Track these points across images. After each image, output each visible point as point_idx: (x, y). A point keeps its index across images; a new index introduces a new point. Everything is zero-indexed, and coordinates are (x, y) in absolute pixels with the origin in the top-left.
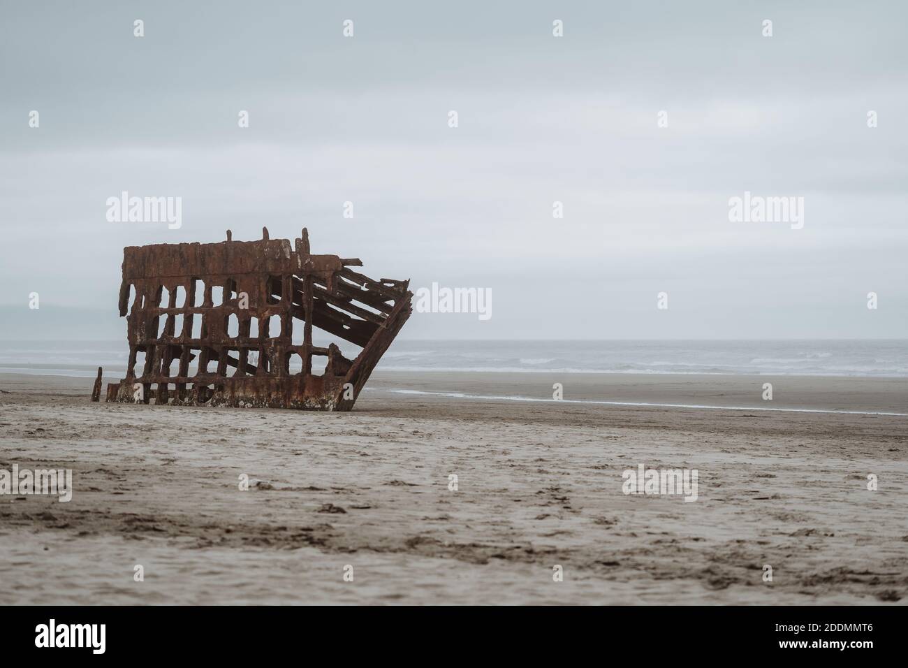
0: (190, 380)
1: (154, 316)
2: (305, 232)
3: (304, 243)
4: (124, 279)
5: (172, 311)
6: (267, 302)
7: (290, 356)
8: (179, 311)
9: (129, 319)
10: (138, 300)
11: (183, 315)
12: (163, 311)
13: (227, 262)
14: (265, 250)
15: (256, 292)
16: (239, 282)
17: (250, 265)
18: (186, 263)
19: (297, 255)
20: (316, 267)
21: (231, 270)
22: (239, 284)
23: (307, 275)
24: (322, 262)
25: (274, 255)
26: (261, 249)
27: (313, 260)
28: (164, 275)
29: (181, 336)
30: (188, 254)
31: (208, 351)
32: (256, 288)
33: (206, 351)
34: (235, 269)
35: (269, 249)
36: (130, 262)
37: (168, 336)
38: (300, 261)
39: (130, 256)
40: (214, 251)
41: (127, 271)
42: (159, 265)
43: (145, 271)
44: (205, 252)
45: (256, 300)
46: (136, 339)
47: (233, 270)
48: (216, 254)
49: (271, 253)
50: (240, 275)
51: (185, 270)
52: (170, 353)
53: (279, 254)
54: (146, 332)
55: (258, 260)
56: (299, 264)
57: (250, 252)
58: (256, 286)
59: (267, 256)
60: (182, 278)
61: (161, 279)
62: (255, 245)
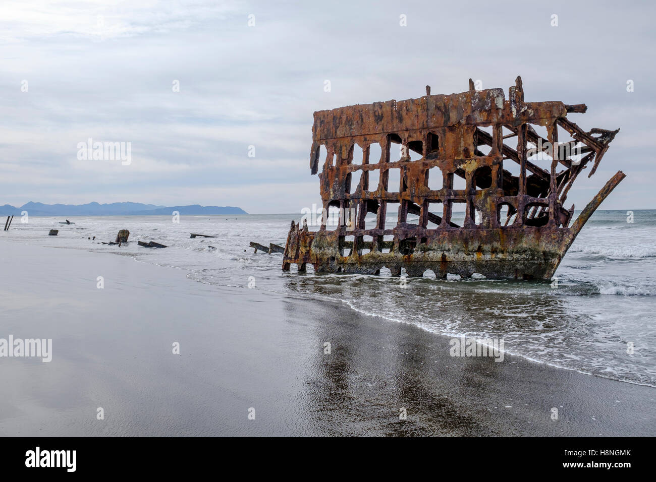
0: (388, 232)
1: (347, 173)
2: (519, 80)
3: (518, 90)
4: (315, 141)
5: (366, 168)
6: (475, 153)
7: (502, 207)
8: (374, 167)
9: (321, 176)
10: (329, 160)
11: (379, 170)
12: (357, 168)
13: (427, 116)
14: (473, 101)
15: (462, 144)
16: (442, 135)
17: (455, 117)
18: (381, 120)
19: (511, 104)
20: (534, 115)
21: (432, 124)
22: (441, 137)
23: (522, 124)
24: (542, 110)
25: (483, 106)
26: (468, 100)
27: (531, 108)
28: (357, 134)
29: (378, 190)
30: (383, 112)
31: (407, 204)
32: (462, 141)
33: (405, 203)
34: (437, 123)
35: (477, 100)
36: (321, 125)
37: (363, 191)
38: (514, 110)
39: (320, 119)
40: (412, 107)
41: (317, 133)
42: (351, 125)
43: (336, 132)
44: (402, 109)
45: (462, 152)
46: (329, 194)
47: (434, 123)
48: (415, 109)
49: (481, 104)
50: (443, 128)
51: (380, 128)
52: (365, 206)
53: (490, 104)
54: (339, 187)
55: (464, 112)
56: (513, 113)
57: (455, 105)
58: (462, 139)
59: (475, 107)
60: (377, 136)
61: (354, 138)
62: (461, 97)
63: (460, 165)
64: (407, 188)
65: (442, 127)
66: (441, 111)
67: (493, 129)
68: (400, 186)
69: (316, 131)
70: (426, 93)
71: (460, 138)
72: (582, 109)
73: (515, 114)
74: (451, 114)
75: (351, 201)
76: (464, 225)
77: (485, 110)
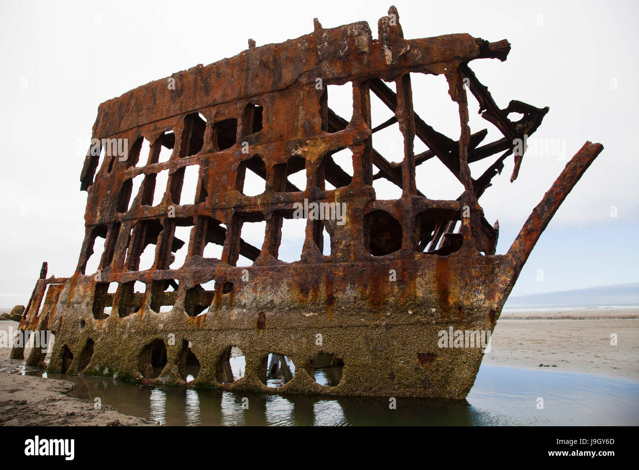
1: (124, 181)
5: (150, 170)
8: (160, 168)
10: (106, 164)
11: (168, 171)
12: (140, 171)
13: (247, 79)
14: (319, 47)
15: (302, 114)
16: (269, 105)
17: (290, 75)
18: (179, 97)
19: (382, 44)
20: (423, 58)
21: (253, 90)
22: (267, 109)
23: (404, 74)
24: (436, 48)
25: (336, 52)
26: (312, 46)
27: (416, 47)
28: (145, 122)
29: (162, 203)
30: (183, 83)
31: (206, 225)
32: (301, 110)
33: (203, 224)
34: (262, 86)
35: (326, 44)
36: (104, 118)
37: (141, 206)
38: (388, 53)
39: (105, 111)
40: (227, 70)
41: (97, 131)
42: (139, 111)
43: (120, 125)
44: (210, 75)
45: (300, 128)
46: (95, 217)
47: (257, 89)
48: (230, 72)
49: (332, 49)
50: (270, 94)
51: (177, 107)
52: (142, 232)
53: (347, 48)
54: (110, 204)
55: (305, 64)
56: (387, 58)
57: (290, 56)
58: (301, 107)
59: (323, 55)
60: (171, 120)
61: (141, 128)
62: (300, 42)
63: (296, 149)
64: (207, 195)
65: (269, 92)
66: (268, 68)
67: (353, 86)
68: (197, 193)
69: (96, 129)
70: (248, 46)
71: (298, 106)
72: (501, 50)
73: (391, 59)
74: (283, 71)
75: (123, 224)
76: (302, 256)
77: (340, 58)
